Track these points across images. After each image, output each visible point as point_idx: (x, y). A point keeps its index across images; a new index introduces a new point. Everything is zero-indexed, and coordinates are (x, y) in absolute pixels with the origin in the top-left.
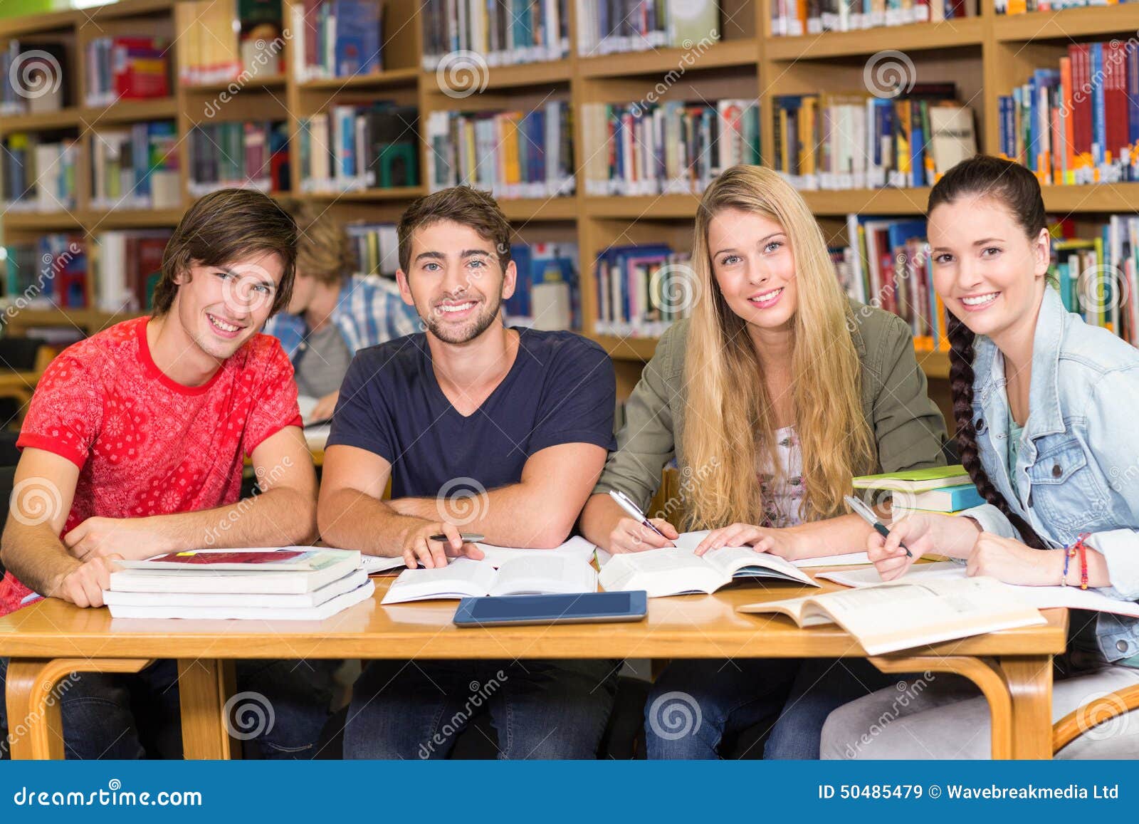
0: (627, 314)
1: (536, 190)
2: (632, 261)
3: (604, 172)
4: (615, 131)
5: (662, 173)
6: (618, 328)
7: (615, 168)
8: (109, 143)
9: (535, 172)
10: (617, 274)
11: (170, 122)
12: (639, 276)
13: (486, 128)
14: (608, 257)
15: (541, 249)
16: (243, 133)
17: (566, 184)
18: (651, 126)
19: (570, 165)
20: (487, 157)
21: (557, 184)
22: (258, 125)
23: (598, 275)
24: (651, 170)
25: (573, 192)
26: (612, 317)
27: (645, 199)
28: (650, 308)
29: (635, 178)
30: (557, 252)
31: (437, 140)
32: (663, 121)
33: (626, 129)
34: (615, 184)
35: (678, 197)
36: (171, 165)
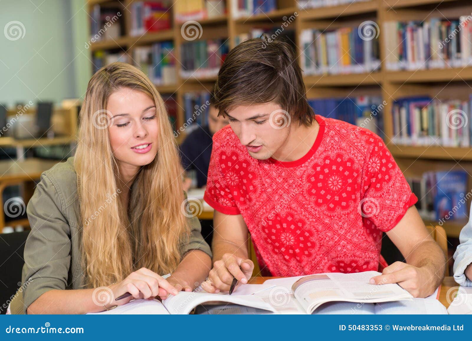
0: (410, 132)
1: (359, 69)
2: (412, 105)
3: (396, 57)
4: (402, 36)
5: (429, 56)
6: (405, 140)
7: (403, 55)
8: (142, 53)
9: (359, 59)
10: (404, 112)
11: (170, 42)
12: (416, 113)
13: (332, 38)
14: (399, 103)
15: (362, 99)
16: (207, 45)
17: (376, 65)
18: (422, 33)
19: (377, 54)
20: (333, 53)
21: (370, 65)
22: (214, 42)
23: (393, 113)
24: (422, 55)
25: (380, 69)
26: (401, 134)
27: (419, 72)
28: (422, 129)
29: (413, 60)
30: (370, 101)
31: (306, 45)
32: (429, 31)
33: (408, 36)
34: (403, 64)
35: (438, 70)
36: (172, 63)
